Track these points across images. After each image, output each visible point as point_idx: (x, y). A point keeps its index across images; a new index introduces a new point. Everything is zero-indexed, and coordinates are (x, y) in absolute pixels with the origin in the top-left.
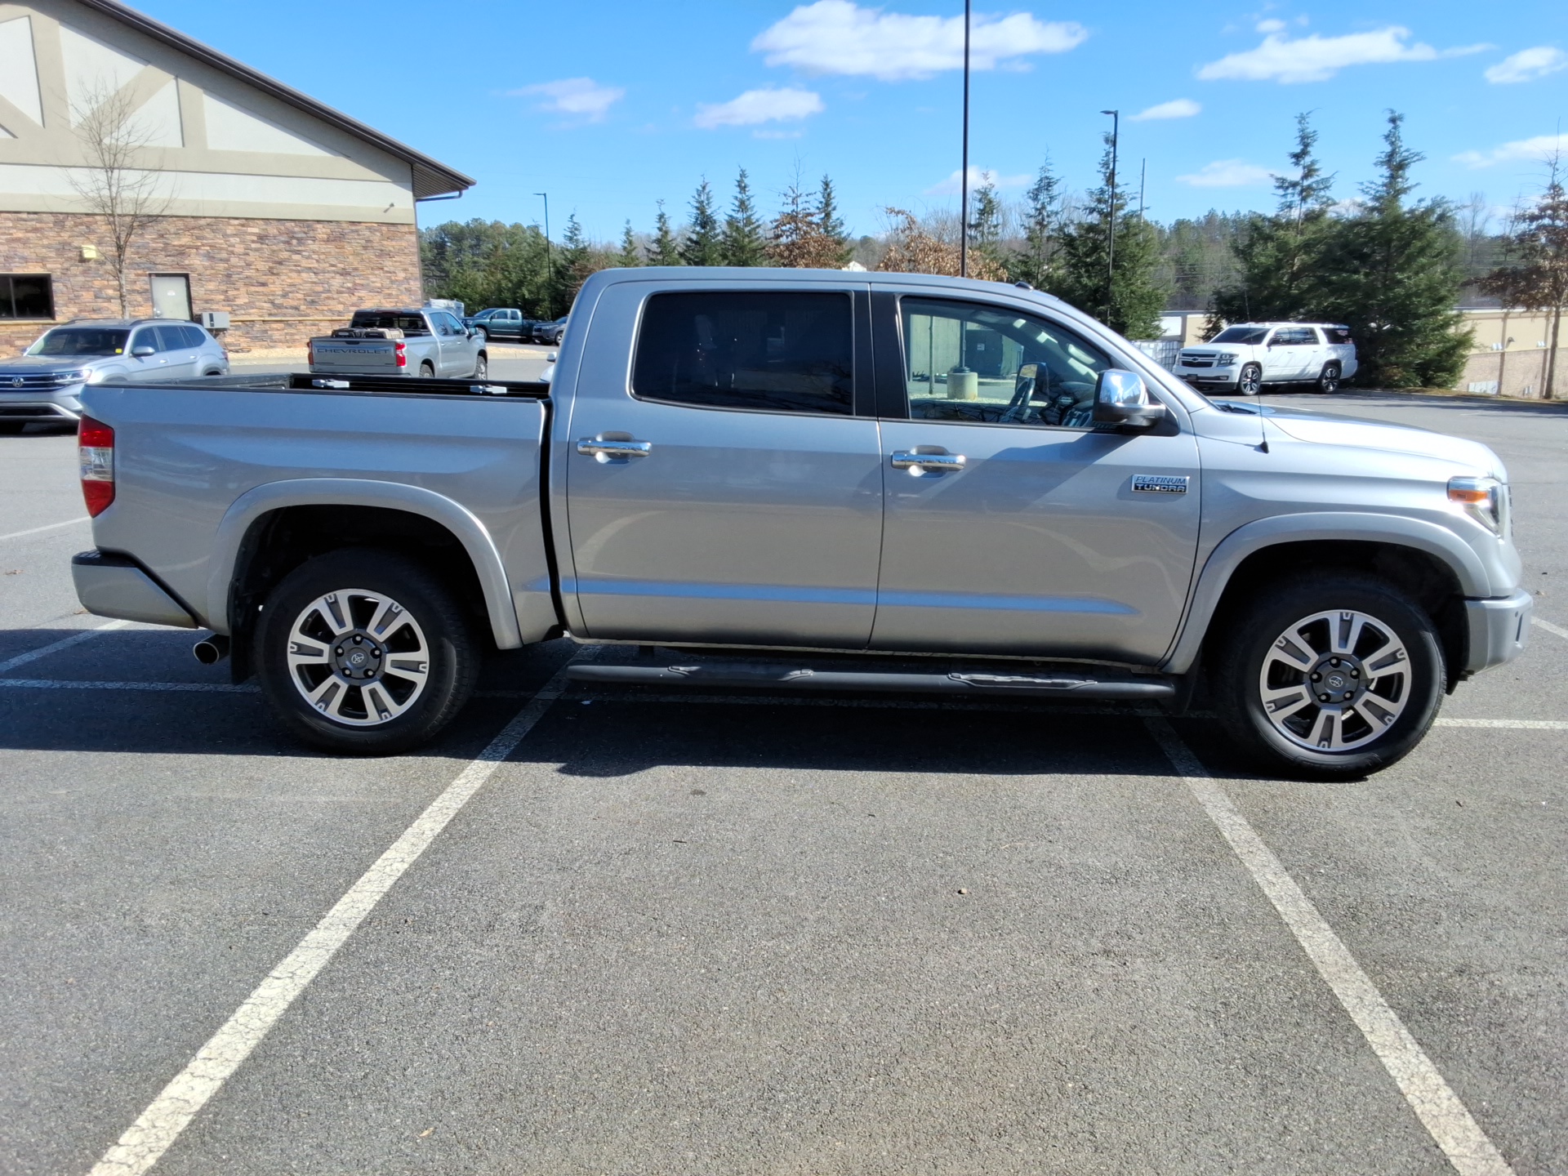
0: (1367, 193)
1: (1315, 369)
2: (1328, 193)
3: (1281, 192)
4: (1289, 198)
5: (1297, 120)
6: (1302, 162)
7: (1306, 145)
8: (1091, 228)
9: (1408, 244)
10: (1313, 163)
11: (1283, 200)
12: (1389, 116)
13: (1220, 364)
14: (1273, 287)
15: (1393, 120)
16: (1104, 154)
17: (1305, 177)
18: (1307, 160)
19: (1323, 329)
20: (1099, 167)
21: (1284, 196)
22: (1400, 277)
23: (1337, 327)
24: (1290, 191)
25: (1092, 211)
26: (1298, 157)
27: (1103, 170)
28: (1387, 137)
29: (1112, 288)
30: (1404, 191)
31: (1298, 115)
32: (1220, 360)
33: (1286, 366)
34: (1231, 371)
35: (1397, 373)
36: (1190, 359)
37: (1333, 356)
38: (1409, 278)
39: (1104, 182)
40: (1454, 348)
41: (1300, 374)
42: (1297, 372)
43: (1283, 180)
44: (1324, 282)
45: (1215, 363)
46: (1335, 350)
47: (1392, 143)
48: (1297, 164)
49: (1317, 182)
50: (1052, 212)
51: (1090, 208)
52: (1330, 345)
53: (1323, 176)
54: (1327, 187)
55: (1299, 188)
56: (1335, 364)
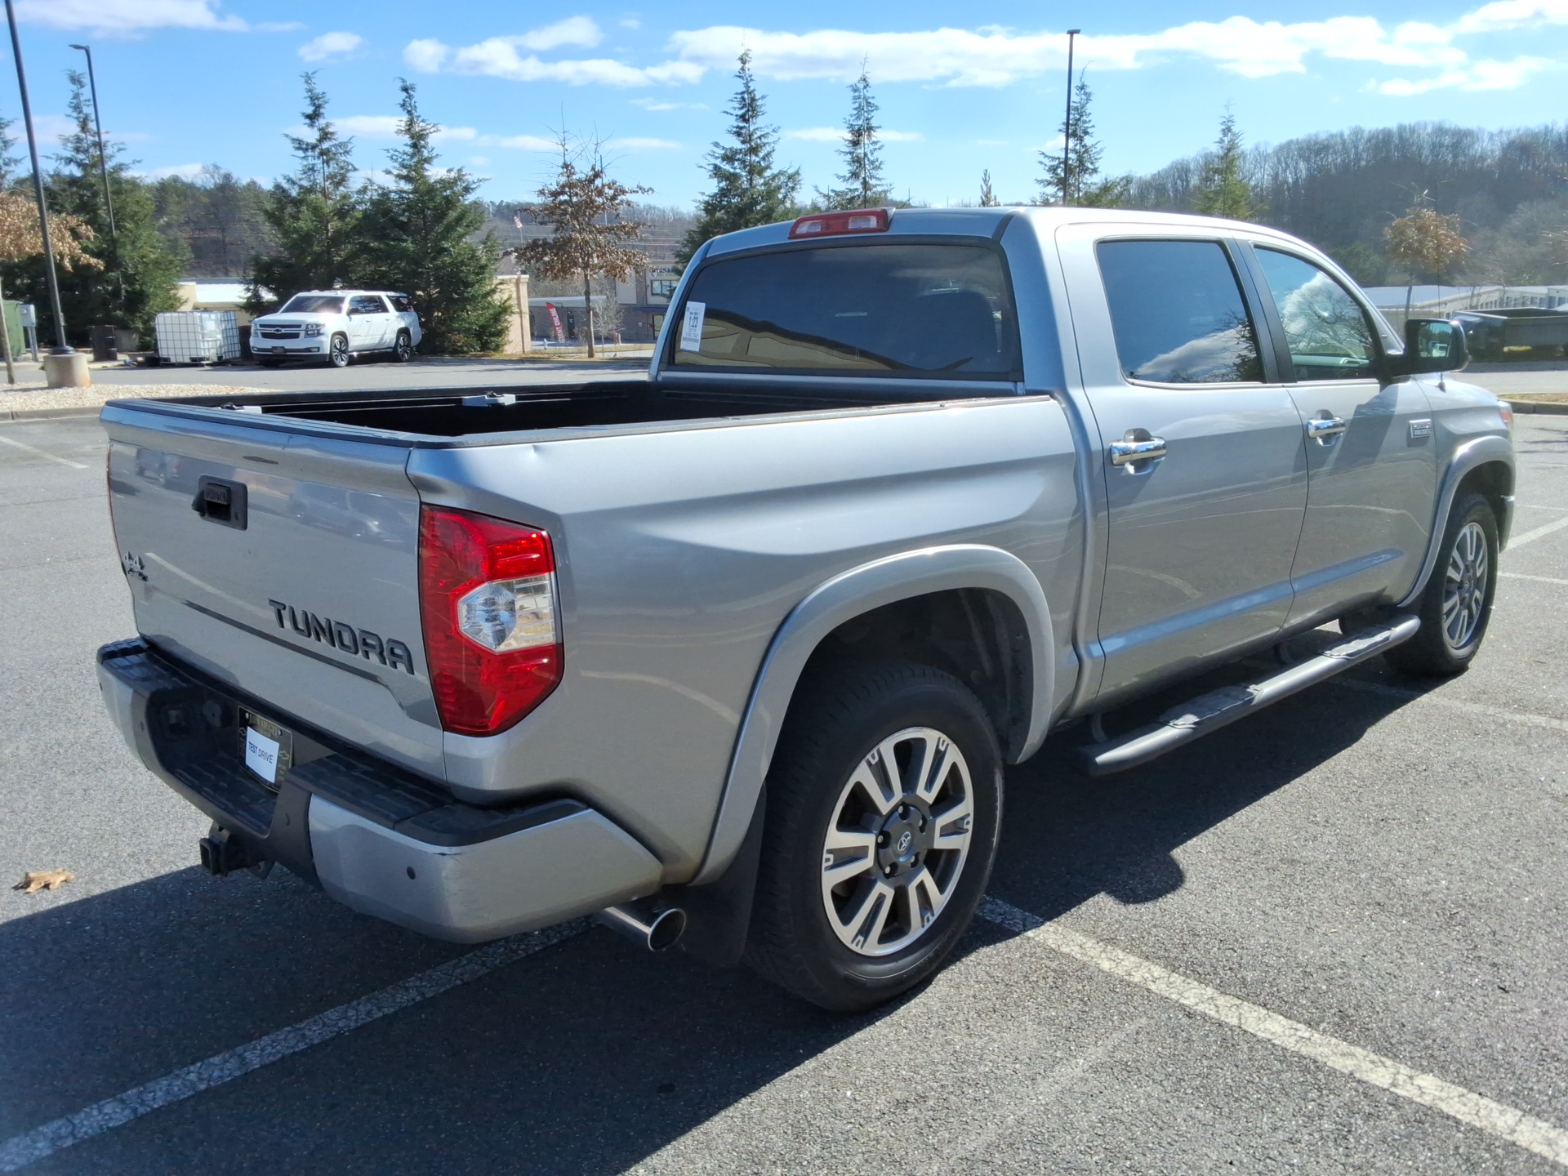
0: (396, 161)
1: (390, 337)
2: (349, 159)
3: (301, 154)
4: (311, 161)
5: (303, 79)
6: (317, 124)
7: (318, 107)
8: (73, 181)
9: (443, 215)
10: (327, 125)
11: (305, 163)
12: (400, 84)
13: (307, 335)
14: (315, 253)
15: (405, 89)
16: (71, 95)
17: (321, 140)
18: (322, 122)
19: (388, 297)
20: (70, 111)
21: (305, 158)
22: (446, 246)
23: (398, 295)
24: (310, 153)
25: (69, 161)
26: (312, 118)
27: (75, 115)
28: (403, 106)
29: (120, 252)
30: (428, 160)
31: (304, 74)
32: (307, 330)
33: (367, 336)
34: (321, 342)
35: (460, 339)
36: (272, 330)
37: (402, 325)
38: (453, 247)
39: (79, 129)
40: (500, 313)
41: (379, 344)
42: (377, 341)
43: (300, 142)
44: (365, 248)
45: (302, 334)
46: (403, 318)
47: (409, 112)
48: (312, 125)
49: (335, 146)
50: (10, 159)
51: (67, 158)
52: (397, 313)
53: (340, 140)
54: (347, 152)
55: (317, 151)
56: (404, 332)
